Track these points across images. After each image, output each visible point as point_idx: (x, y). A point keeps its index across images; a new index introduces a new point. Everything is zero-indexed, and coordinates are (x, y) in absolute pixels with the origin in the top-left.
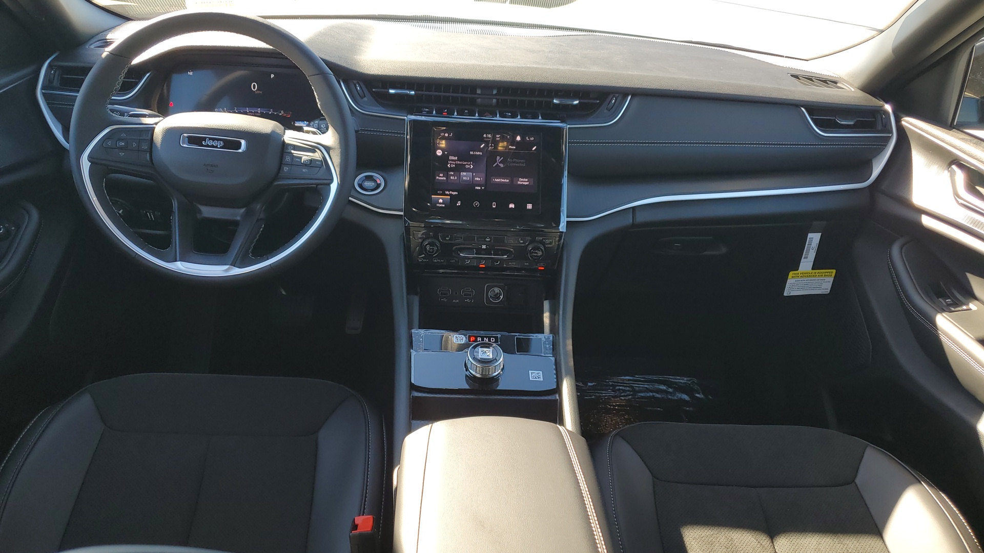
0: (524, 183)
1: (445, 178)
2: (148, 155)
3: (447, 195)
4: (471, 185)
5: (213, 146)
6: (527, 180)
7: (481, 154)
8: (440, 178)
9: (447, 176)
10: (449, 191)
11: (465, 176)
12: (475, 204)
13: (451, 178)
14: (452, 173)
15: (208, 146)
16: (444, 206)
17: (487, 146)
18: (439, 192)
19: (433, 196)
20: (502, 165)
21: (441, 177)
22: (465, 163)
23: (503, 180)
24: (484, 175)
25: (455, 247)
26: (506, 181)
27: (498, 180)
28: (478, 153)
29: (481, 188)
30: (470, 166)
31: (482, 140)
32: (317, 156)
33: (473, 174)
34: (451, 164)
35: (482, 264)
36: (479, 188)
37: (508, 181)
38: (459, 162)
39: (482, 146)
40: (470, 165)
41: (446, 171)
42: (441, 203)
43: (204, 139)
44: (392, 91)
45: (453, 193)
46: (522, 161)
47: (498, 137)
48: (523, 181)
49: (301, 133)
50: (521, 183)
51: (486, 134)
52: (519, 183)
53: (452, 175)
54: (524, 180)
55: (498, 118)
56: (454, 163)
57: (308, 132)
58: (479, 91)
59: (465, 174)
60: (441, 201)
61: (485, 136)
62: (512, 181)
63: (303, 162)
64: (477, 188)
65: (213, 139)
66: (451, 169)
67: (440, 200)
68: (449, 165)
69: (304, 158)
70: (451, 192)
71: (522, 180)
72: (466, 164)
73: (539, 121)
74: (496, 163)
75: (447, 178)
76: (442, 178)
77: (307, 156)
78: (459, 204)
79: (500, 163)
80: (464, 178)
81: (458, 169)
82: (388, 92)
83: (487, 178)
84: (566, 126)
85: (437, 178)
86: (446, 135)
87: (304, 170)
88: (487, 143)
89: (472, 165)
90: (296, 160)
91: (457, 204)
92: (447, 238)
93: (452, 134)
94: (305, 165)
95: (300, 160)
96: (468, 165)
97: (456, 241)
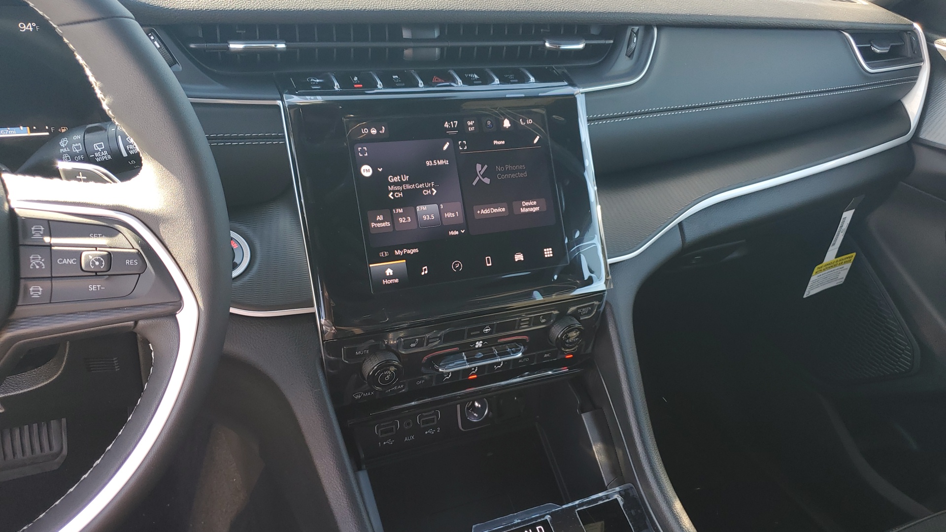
0: (531, 210)
1: (388, 224)
3: (399, 258)
4: (440, 228)
6: (535, 203)
7: (446, 162)
8: (379, 225)
9: (393, 218)
10: (402, 249)
11: (427, 212)
12: (454, 266)
13: (401, 220)
14: (401, 211)
16: (397, 281)
17: (454, 145)
18: (382, 254)
19: (371, 265)
20: (487, 181)
21: (380, 222)
22: (421, 186)
23: (495, 210)
24: (459, 205)
25: (425, 358)
26: (499, 210)
27: (486, 211)
28: (441, 162)
29: (460, 232)
30: (432, 192)
31: (443, 135)
32: (123, 243)
33: (439, 207)
34: (394, 192)
35: (473, 374)
36: (457, 233)
37: (504, 209)
38: (409, 187)
39: (445, 147)
40: (430, 188)
41: (388, 207)
42: (390, 277)
44: (236, 46)
45: (409, 252)
46: (521, 167)
47: (471, 126)
48: (530, 207)
49: (56, 180)
50: (527, 210)
51: (449, 122)
52: (523, 210)
53: (401, 215)
54: (531, 203)
55: (459, 84)
56: (398, 188)
57: (72, 175)
58: (406, 34)
59: (424, 208)
60: (389, 272)
61: (446, 125)
62: (510, 209)
63: (87, 264)
64: (452, 233)
66: (397, 203)
67: (389, 270)
68: (390, 195)
69: (88, 255)
70: (405, 251)
71: (527, 204)
72: (423, 189)
73: (532, 86)
74: (478, 178)
75: (393, 223)
76: (383, 225)
77: (96, 247)
78: (425, 271)
79: (483, 176)
80: (425, 218)
81: (412, 199)
82: (227, 47)
83: (467, 211)
84: (579, 93)
85: (373, 225)
86: (374, 131)
87: (92, 288)
88: (454, 140)
89: (434, 187)
90: (65, 261)
91: (423, 273)
92: (413, 345)
93: (383, 128)
94: (94, 274)
95: (74, 261)
96: (428, 189)
97: (430, 345)
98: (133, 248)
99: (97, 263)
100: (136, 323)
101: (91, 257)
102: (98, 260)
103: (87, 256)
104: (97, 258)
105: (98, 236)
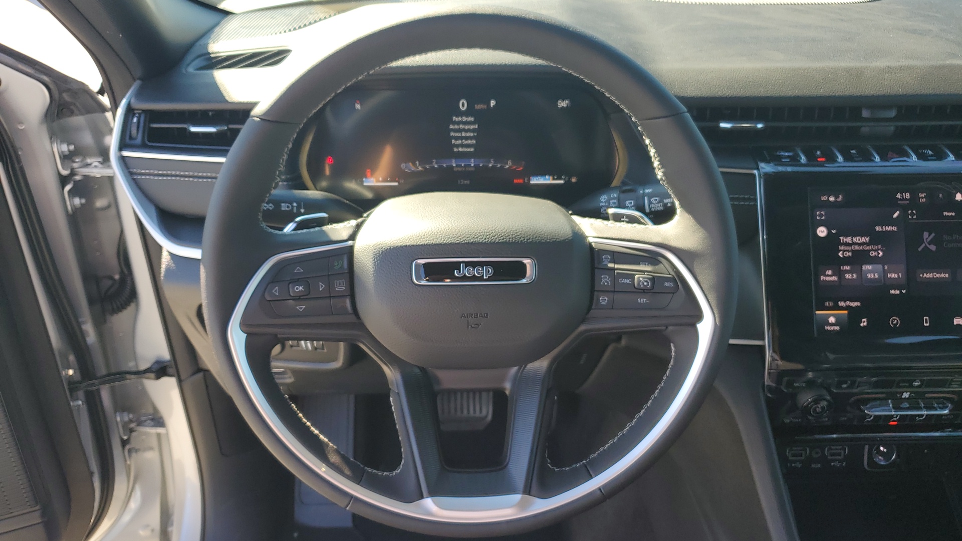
1: (835, 278)
2: (348, 302)
3: (842, 308)
4: (883, 286)
5: (474, 278)
7: (895, 229)
8: (828, 279)
9: (840, 274)
10: (845, 302)
11: (871, 272)
12: (892, 322)
13: (847, 276)
14: (848, 268)
15: (465, 278)
16: (837, 328)
17: (904, 214)
18: (827, 304)
19: (817, 312)
20: (933, 248)
21: (828, 276)
22: (870, 248)
23: (938, 275)
24: (903, 267)
25: (853, 399)
26: (943, 276)
27: (929, 276)
28: (890, 228)
29: (901, 292)
30: (878, 254)
31: (895, 205)
32: (664, 270)
33: (884, 268)
34: (844, 251)
35: (894, 421)
36: (897, 292)
37: (947, 276)
38: (857, 248)
39: (896, 215)
40: (877, 250)
41: (836, 263)
42: (832, 325)
43: (457, 265)
44: (724, 125)
45: (851, 304)
47: (922, 198)
51: (901, 193)
53: (848, 272)
55: (914, 160)
56: (849, 248)
58: (865, 113)
59: (869, 267)
60: (832, 320)
61: (899, 196)
62: (953, 276)
63: (638, 284)
64: (893, 292)
65: (474, 265)
66: (846, 261)
67: (832, 318)
68: (840, 254)
70: (848, 303)
72: (870, 251)
74: (924, 245)
75: (839, 278)
76: (831, 279)
77: (644, 272)
78: (864, 323)
79: (930, 243)
80: (869, 276)
81: (859, 258)
82: (718, 127)
83: (910, 274)
85: (822, 278)
86: (832, 199)
87: (641, 301)
88: (904, 209)
89: (880, 249)
90: (624, 281)
91: (862, 325)
92: (844, 386)
93: (840, 196)
94: (642, 291)
95: (630, 281)
96: (875, 251)
97: (859, 389)
98: (670, 274)
99: (645, 284)
100: (667, 328)
101: (641, 279)
102: (646, 281)
103: (639, 278)
104: (646, 280)
105: (645, 264)
